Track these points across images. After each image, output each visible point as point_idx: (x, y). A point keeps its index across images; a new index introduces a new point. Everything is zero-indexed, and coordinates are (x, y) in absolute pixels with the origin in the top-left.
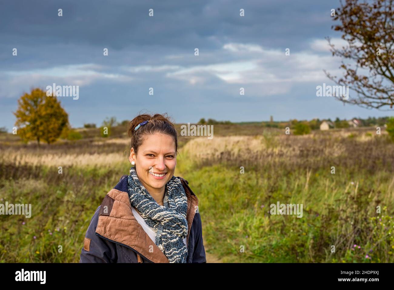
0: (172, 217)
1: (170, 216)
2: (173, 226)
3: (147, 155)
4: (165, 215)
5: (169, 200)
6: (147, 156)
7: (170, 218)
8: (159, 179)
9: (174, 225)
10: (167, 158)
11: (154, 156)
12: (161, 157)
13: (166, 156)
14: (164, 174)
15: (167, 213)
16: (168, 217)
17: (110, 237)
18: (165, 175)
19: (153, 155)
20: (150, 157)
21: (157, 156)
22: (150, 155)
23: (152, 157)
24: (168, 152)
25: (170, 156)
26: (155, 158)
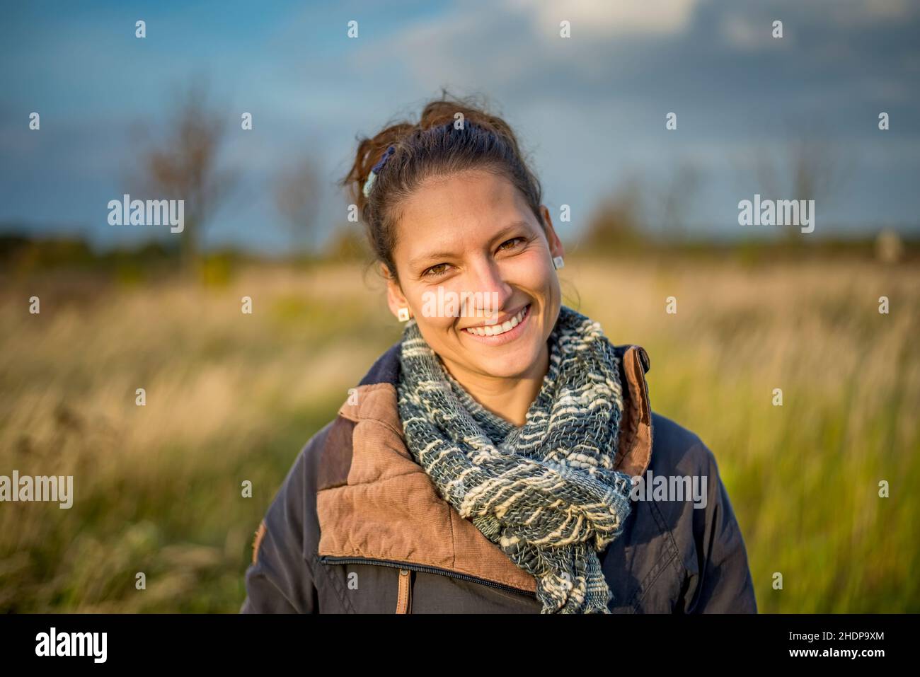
0: (519, 494)
1: (508, 494)
2: (529, 521)
3: (425, 272)
4: (491, 494)
5: (528, 416)
6: (427, 278)
7: (512, 499)
8: (506, 341)
9: (532, 519)
10: (503, 252)
11: (453, 266)
12: (476, 262)
13: (494, 248)
14: (520, 316)
15: (494, 484)
16: (502, 500)
17: (365, 550)
18: (523, 319)
19: (448, 264)
20: (440, 277)
21: (462, 263)
22: (438, 268)
23: (447, 274)
24: (494, 233)
25: (512, 240)
26: (460, 274)
